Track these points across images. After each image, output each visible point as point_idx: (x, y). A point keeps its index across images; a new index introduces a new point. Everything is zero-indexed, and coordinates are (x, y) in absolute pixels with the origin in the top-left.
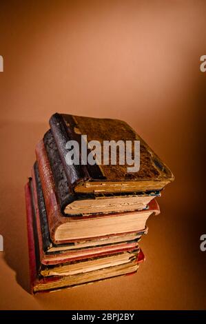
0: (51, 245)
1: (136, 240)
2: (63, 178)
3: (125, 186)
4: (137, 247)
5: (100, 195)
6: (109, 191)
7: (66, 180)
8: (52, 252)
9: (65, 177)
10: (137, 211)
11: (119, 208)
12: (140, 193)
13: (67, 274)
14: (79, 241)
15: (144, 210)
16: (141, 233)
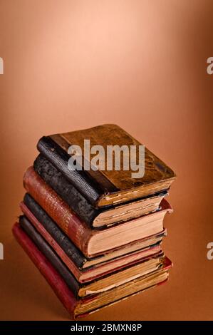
0: (86, 260)
1: (158, 243)
2: (81, 200)
3: (136, 193)
4: (161, 251)
5: (118, 205)
6: (125, 199)
7: (84, 200)
8: (87, 268)
9: (83, 198)
10: (151, 213)
11: (135, 213)
12: (150, 196)
13: (102, 290)
14: (107, 252)
15: (157, 211)
16: (161, 235)
